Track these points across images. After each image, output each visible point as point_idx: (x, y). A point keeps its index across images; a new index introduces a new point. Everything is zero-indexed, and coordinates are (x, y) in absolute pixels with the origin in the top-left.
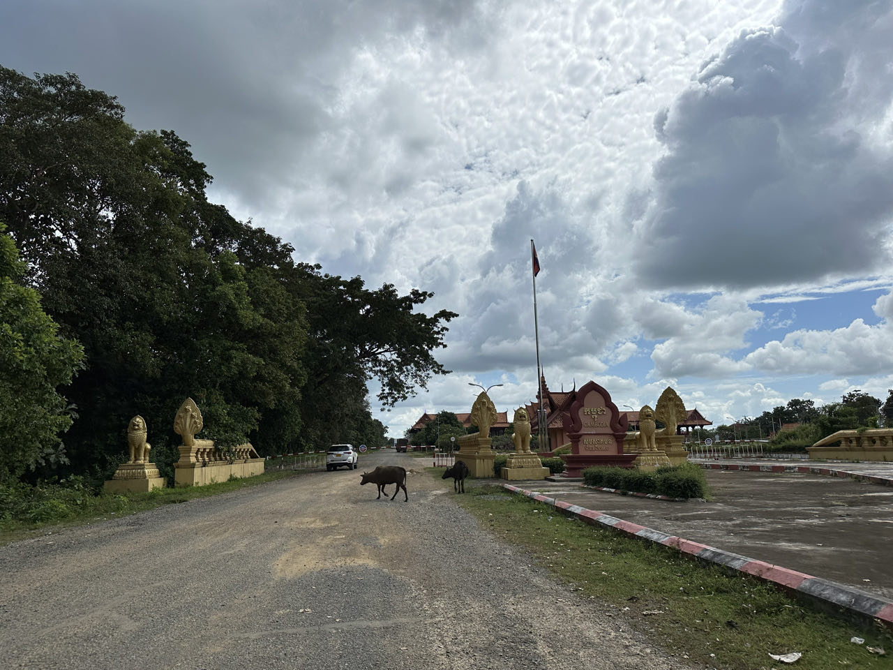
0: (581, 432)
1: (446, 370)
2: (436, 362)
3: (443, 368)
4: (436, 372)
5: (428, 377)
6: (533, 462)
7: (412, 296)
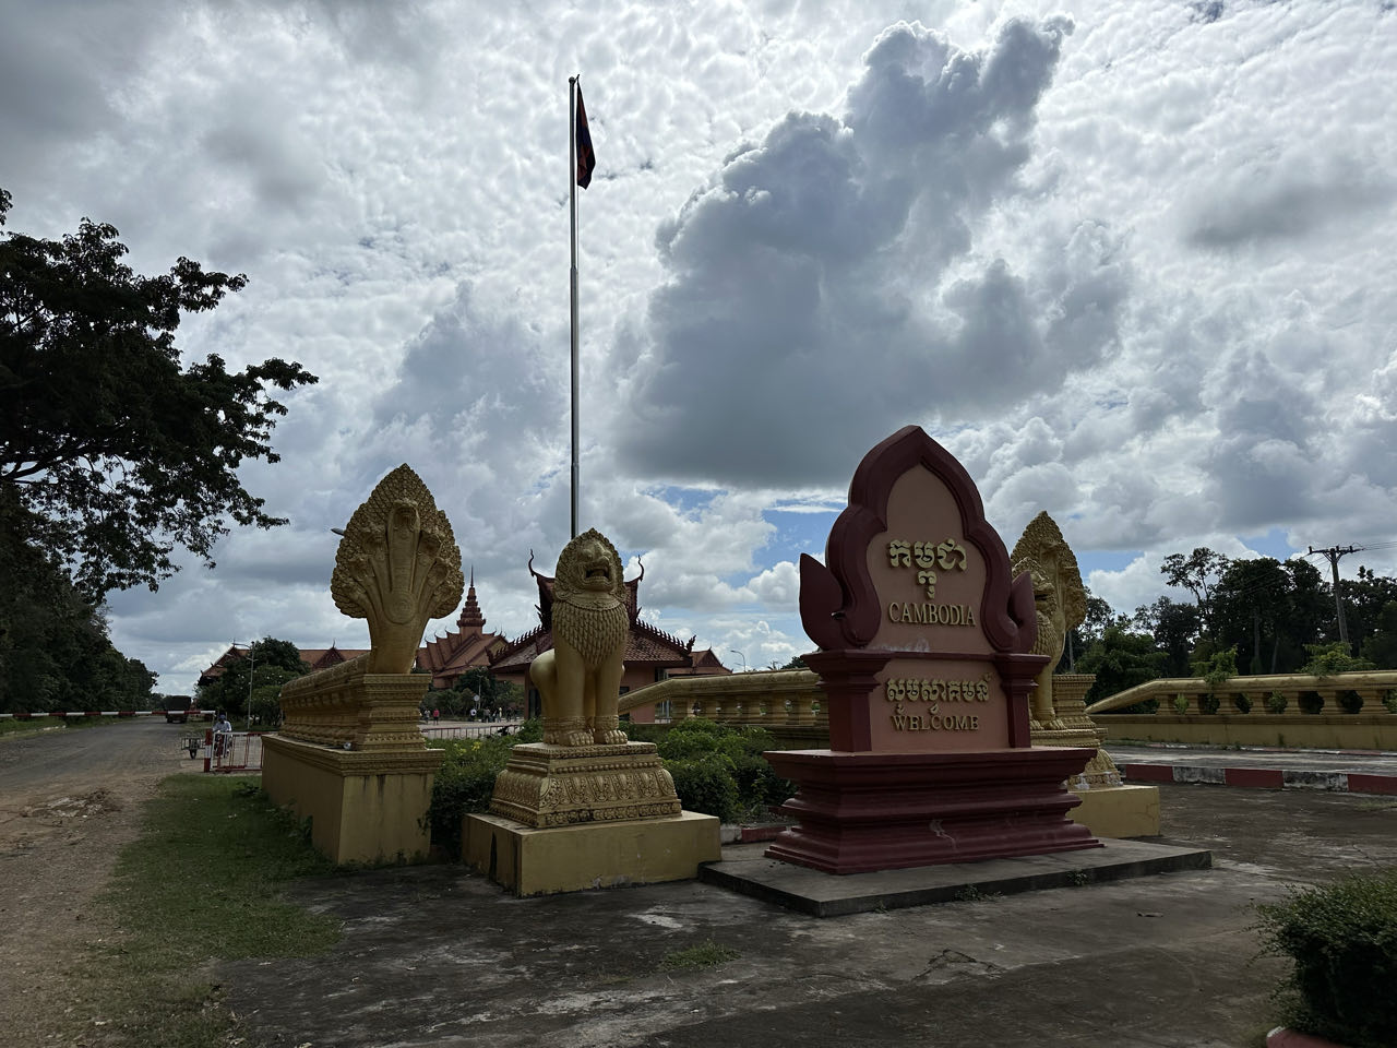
0: (880, 646)
1: (271, 516)
2: (243, 494)
3: (263, 510)
4: (245, 521)
5: (216, 529)
6: (642, 788)
7: (177, 280)
